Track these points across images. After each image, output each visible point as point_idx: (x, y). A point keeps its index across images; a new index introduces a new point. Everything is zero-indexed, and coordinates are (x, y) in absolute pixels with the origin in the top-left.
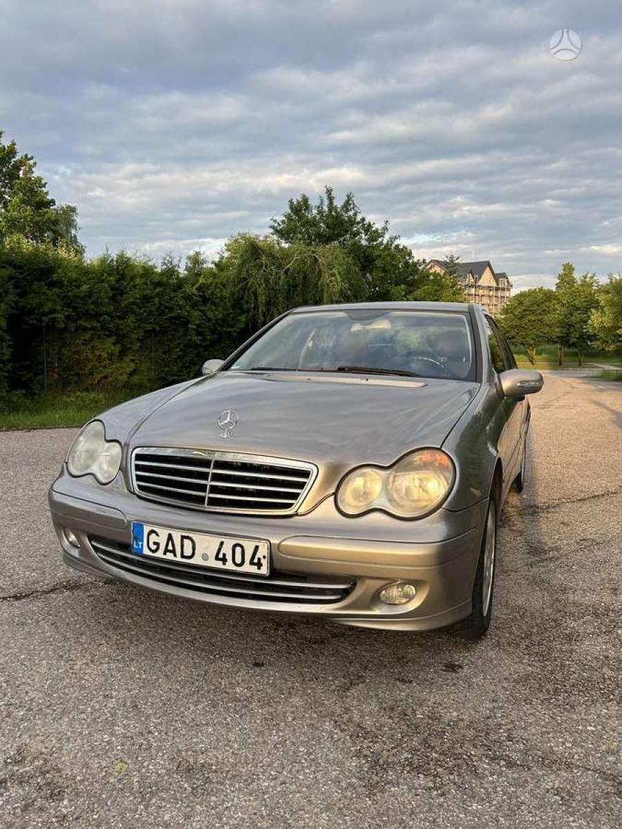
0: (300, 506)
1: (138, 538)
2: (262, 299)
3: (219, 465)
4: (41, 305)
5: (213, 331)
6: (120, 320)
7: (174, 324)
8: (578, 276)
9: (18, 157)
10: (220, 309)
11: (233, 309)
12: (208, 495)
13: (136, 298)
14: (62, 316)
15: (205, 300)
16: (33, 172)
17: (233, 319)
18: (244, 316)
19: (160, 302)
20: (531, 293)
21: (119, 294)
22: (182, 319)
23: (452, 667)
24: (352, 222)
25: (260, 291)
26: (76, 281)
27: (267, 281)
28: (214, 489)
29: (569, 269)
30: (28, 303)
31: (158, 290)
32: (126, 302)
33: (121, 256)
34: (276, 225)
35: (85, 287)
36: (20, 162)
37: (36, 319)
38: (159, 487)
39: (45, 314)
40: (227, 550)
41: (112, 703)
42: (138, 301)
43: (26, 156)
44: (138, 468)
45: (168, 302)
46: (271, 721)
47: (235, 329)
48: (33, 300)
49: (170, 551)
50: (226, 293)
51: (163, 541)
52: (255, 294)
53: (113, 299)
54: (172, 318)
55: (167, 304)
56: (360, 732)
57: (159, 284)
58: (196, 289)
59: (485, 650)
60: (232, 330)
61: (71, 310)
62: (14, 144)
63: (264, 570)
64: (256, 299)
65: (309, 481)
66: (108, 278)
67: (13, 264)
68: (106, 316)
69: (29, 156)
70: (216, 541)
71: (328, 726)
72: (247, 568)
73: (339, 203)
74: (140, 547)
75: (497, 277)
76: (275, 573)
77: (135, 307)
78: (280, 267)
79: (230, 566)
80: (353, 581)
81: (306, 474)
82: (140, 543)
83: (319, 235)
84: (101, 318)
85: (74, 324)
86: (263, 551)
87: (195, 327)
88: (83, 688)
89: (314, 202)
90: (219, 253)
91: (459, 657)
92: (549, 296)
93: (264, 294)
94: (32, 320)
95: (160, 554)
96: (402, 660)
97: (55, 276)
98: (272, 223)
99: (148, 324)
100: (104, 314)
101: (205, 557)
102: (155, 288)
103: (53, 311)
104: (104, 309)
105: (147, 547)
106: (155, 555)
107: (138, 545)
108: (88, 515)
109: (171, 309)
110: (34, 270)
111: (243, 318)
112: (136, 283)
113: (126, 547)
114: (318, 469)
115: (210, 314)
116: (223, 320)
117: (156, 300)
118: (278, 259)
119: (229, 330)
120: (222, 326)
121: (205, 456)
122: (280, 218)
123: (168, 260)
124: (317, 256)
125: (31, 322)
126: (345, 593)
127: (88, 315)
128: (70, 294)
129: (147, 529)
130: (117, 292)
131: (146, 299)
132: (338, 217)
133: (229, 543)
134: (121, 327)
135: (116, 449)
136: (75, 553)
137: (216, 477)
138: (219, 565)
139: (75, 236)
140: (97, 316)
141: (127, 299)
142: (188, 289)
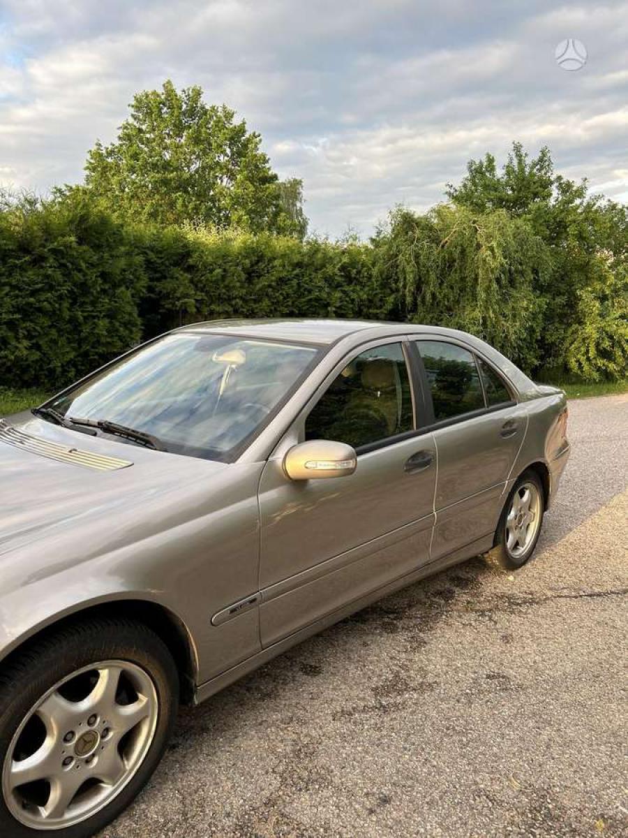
2: (411, 277)
4: (175, 291)
6: (255, 303)
7: (312, 306)
9: (247, 135)
10: (366, 289)
11: (381, 289)
13: (272, 281)
14: (193, 301)
15: (350, 280)
16: (258, 150)
17: (381, 300)
18: (393, 296)
19: (298, 284)
21: (257, 276)
22: (321, 302)
25: (408, 269)
26: (211, 265)
27: (417, 257)
30: (164, 288)
31: (297, 271)
32: (260, 285)
34: (452, 191)
35: (218, 271)
36: (248, 140)
37: (171, 303)
39: (179, 299)
42: (273, 284)
43: (254, 133)
45: (307, 284)
47: (382, 310)
48: (167, 285)
50: (375, 271)
52: (404, 271)
54: (311, 300)
55: (306, 286)
57: (299, 265)
58: (339, 269)
60: (378, 311)
61: (203, 294)
62: (244, 123)
64: (405, 278)
66: (243, 261)
67: (154, 250)
68: (238, 300)
69: (257, 134)
73: (530, 160)
77: (270, 290)
78: (437, 240)
84: (233, 302)
85: (208, 308)
87: (334, 309)
89: (500, 162)
90: (377, 228)
93: (412, 272)
94: (169, 304)
97: (190, 260)
98: (448, 189)
99: (286, 307)
100: (235, 298)
102: (293, 270)
103: (187, 296)
104: (237, 293)
109: (310, 291)
110: (174, 255)
112: (274, 265)
115: (354, 296)
116: (370, 301)
117: (295, 282)
119: (375, 311)
120: (369, 308)
122: (458, 184)
123: (312, 239)
124: (477, 227)
125: (166, 306)
127: (220, 299)
128: (203, 278)
130: (251, 275)
131: (282, 281)
134: (256, 311)
139: (301, 209)
140: (230, 299)
141: (263, 282)
142: (330, 270)
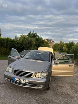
0: (32, 77)
1: (15, 79)
2: (25, 44)
3: (24, 72)
5: (19, 48)
6: (7, 46)
8: (62, 42)
15: (18, 44)
20: (57, 44)
22: (15, 46)
23: (46, 93)
24: (36, 35)
27: (26, 42)
28: (23, 74)
29: (61, 41)
33: (8, 38)
35: (3, 42)
40: (24, 81)
41: (11, 97)
44: (15, 71)
46: (28, 99)
51: (17, 80)
53: (6, 43)
56: (37, 100)
57: (12, 41)
59: (49, 91)
63: (28, 83)
65: (33, 74)
70: (23, 80)
71: (34, 99)
72: (26, 83)
73: (35, 33)
75: (53, 41)
76: (29, 84)
78: (27, 40)
79: (24, 83)
80: (37, 84)
81: (33, 73)
83: (32, 37)
84: (5, 46)
85: (1, 46)
86: (28, 81)
88: (8, 96)
89: (32, 32)
91: (47, 92)
92: (59, 44)
95: (17, 81)
96: (41, 92)
101: (22, 82)
108: (9, 76)
111: (22, 46)
113: (13, 80)
114: (34, 73)
116: (20, 46)
117: (12, 43)
118: (27, 39)
121: (22, 71)
122: (28, 34)
126: (36, 86)
127: (3, 45)
129: (15, 78)
130: (7, 42)
131: (10, 43)
132: (35, 34)
133: (24, 80)
135: (12, 69)
136: (7, 80)
137: (23, 73)
138: (23, 82)
141: (8, 43)
142: (16, 42)
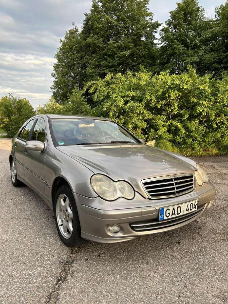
0: (194, 186)
1: (162, 214)
12: (176, 190)
28: (177, 188)
38: (159, 193)
40: (189, 207)
44: (146, 188)
49: (174, 214)
51: (171, 211)
63: (196, 209)
65: (193, 179)
70: (187, 205)
72: (193, 210)
74: (163, 217)
79: (190, 211)
82: (163, 216)
86: (197, 203)
101: (184, 211)
105: (165, 216)
106: (169, 218)
107: (162, 217)
113: (157, 220)
114: (194, 175)
121: (169, 178)
129: (165, 209)
133: (190, 204)
138: (187, 212)
